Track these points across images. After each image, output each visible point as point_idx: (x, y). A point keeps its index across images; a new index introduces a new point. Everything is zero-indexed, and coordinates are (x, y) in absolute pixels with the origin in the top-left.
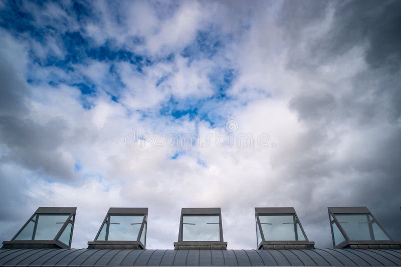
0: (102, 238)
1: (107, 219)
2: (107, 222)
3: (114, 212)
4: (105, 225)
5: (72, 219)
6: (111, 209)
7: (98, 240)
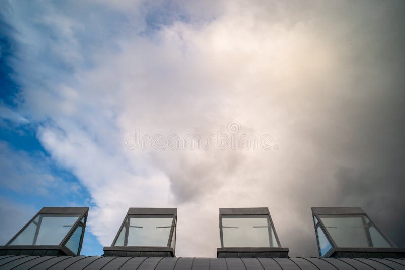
0: (120, 243)
1: (127, 221)
2: (126, 224)
3: (135, 213)
4: (124, 228)
5: (82, 221)
6: (131, 209)
7: (116, 245)
